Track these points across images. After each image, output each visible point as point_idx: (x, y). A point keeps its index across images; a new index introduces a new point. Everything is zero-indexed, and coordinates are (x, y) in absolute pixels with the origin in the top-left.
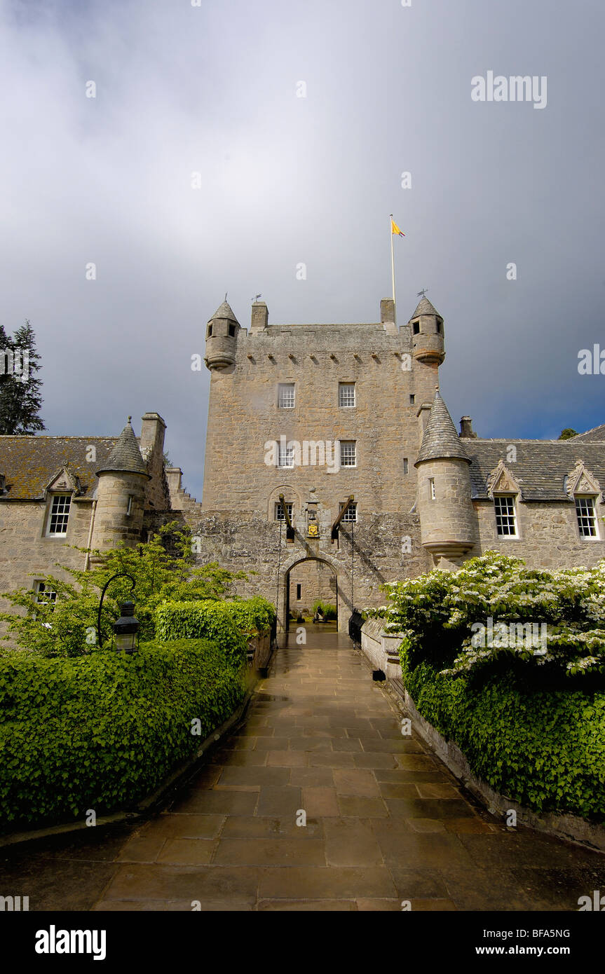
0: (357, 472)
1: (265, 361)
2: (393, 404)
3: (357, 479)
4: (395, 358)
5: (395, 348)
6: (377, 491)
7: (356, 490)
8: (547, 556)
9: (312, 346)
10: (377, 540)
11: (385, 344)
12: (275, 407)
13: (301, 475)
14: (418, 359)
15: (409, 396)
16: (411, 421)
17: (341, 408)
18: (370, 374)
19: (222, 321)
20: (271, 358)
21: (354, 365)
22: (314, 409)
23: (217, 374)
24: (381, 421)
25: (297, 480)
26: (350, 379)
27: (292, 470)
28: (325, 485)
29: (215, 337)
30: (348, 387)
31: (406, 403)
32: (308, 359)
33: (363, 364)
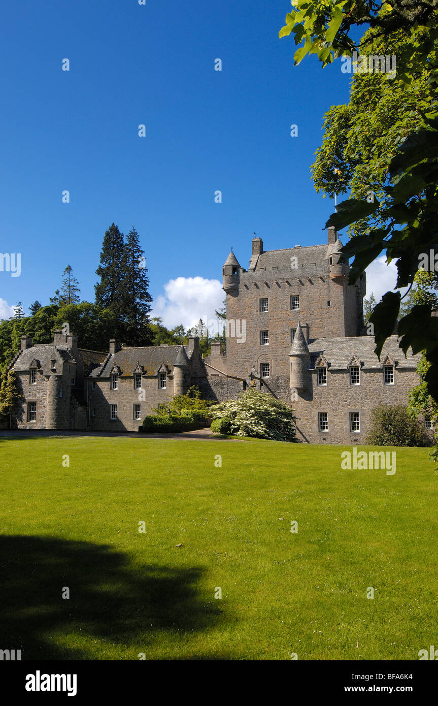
1: (252, 286)
2: (318, 307)
4: (320, 279)
5: (320, 274)
8: (336, 391)
9: (277, 276)
10: (278, 386)
11: (315, 272)
12: (258, 312)
13: (272, 348)
14: (332, 280)
15: (327, 302)
16: (328, 316)
17: (292, 310)
18: (307, 291)
19: (228, 267)
20: (256, 285)
21: (298, 285)
22: (278, 312)
23: (229, 296)
24: (312, 317)
25: (271, 351)
26: (296, 294)
27: (268, 346)
28: (284, 353)
29: (226, 276)
30: (294, 299)
31: (326, 305)
32: (274, 284)
33: (303, 285)
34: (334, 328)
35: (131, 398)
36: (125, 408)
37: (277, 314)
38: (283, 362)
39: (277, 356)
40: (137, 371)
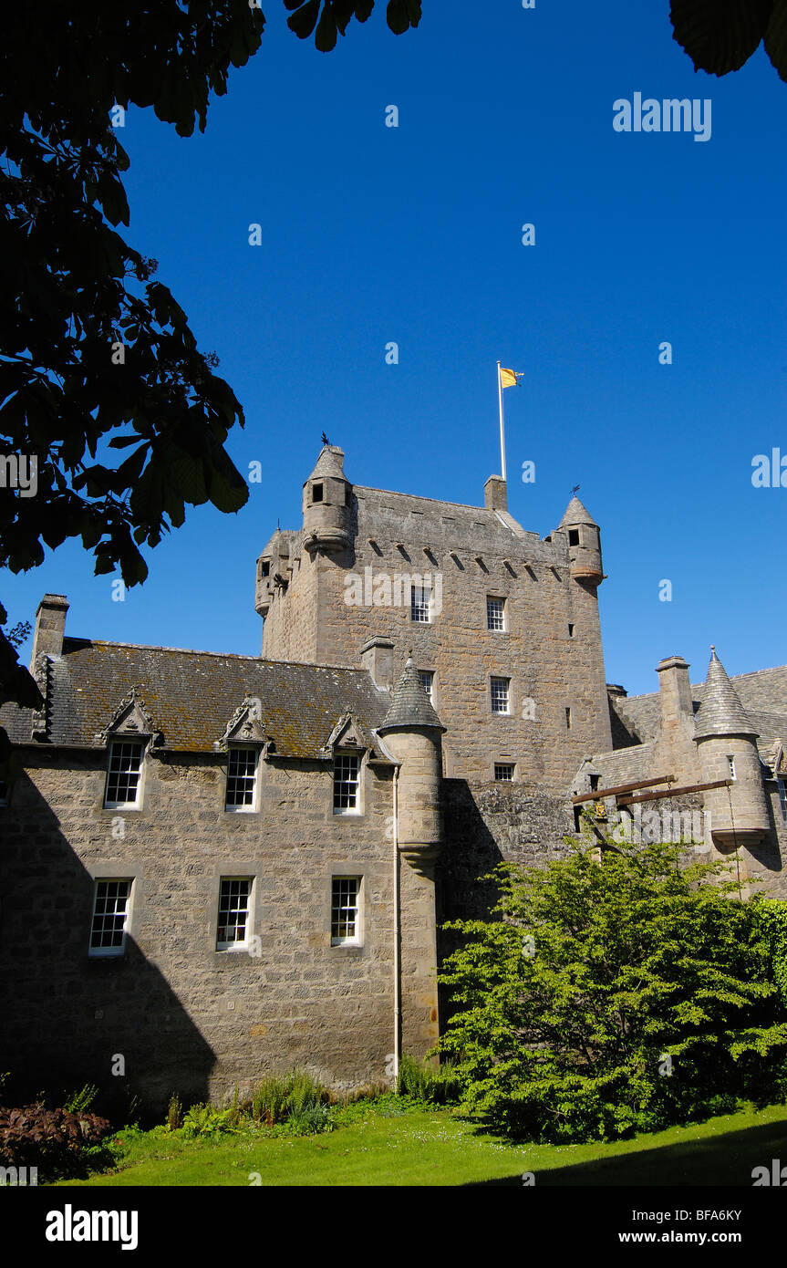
0: (513, 721)
1: (391, 550)
2: (550, 634)
3: (515, 731)
4: (550, 572)
5: (552, 560)
6: (537, 748)
7: (513, 747)
9: (452, 539)
11: (539, 553)
12: (408, 619)
14: (577, 579)
16: (571, 659)
17: (491, 631)
18: (522, 590)
20: (400, 548)
21: (504, 574)
22: (458, 629)
24: (538, 655)
26: (500, 594)
28: (475, 738)
29: (328, 505)
30: (495, 603)
31: (565, 634)
32: (448, 557)
33: (515, 576)
35: (207, 848)
36: (176, 893)
37: (455, 632)
38: (476, 762)
39: (460, 743)
40: (243, 735)
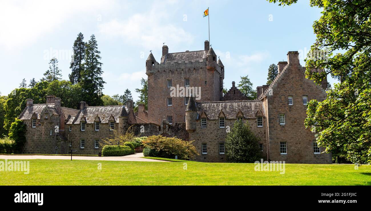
1: (163, 72)
2: (200, 84)
4: (201, 69)
5: (201, 66)
8: (211, 131)
11: (198, 65)
12: (166, 87)
13: (174, 107)
14: (208, 70)
15: (205, 82)
17: (185, 86)
18: (194, 75)
19: (149, 61)
21: (189, 72)
23: (150, 78)
25: (173, 109)
26: (187, 77)
27: (172, 106)
28: (181, 110)
30: (187, 80)
31: (204, 84)
32: (176, 71)
34: (208, 96)
35: (92, 136)
36: (89, 141)
39: (177, 112)
